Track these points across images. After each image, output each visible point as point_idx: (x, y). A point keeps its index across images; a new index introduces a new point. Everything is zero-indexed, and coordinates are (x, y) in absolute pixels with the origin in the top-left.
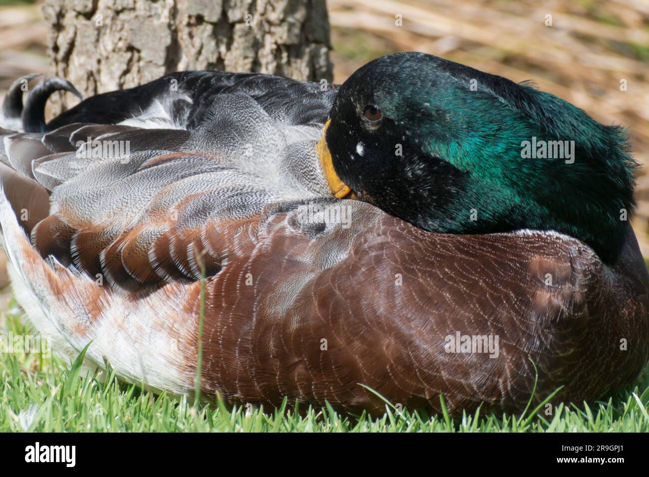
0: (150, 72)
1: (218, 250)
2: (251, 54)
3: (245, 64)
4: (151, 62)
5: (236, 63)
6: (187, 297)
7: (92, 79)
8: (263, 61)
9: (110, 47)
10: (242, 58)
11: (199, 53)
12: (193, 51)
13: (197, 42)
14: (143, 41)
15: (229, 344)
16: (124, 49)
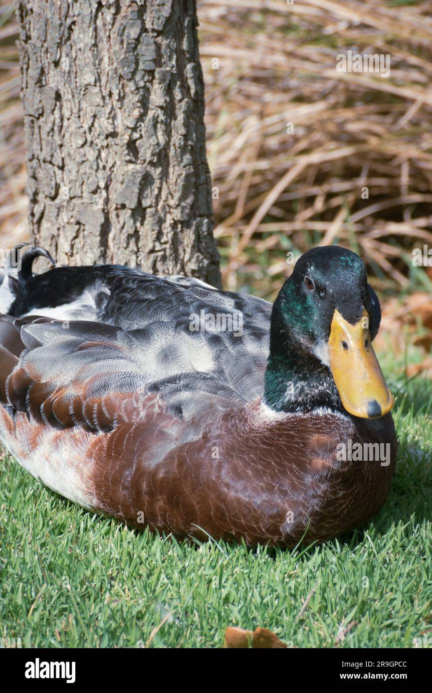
0: (91, 240)
1: (111, 414)
2: (157, 228)
3: (153, 235)
4: (91, 233)
5: (147, 234)
6: (89, 446)
7: (54, 239)
8: (165, 231)
9: (66, 220)
10: (150, 231)
11: (123, 227)
12: (119, 226)
13: (122, 220)
14: (87, 219)
15: (116, 482)
16: (74, 223)
